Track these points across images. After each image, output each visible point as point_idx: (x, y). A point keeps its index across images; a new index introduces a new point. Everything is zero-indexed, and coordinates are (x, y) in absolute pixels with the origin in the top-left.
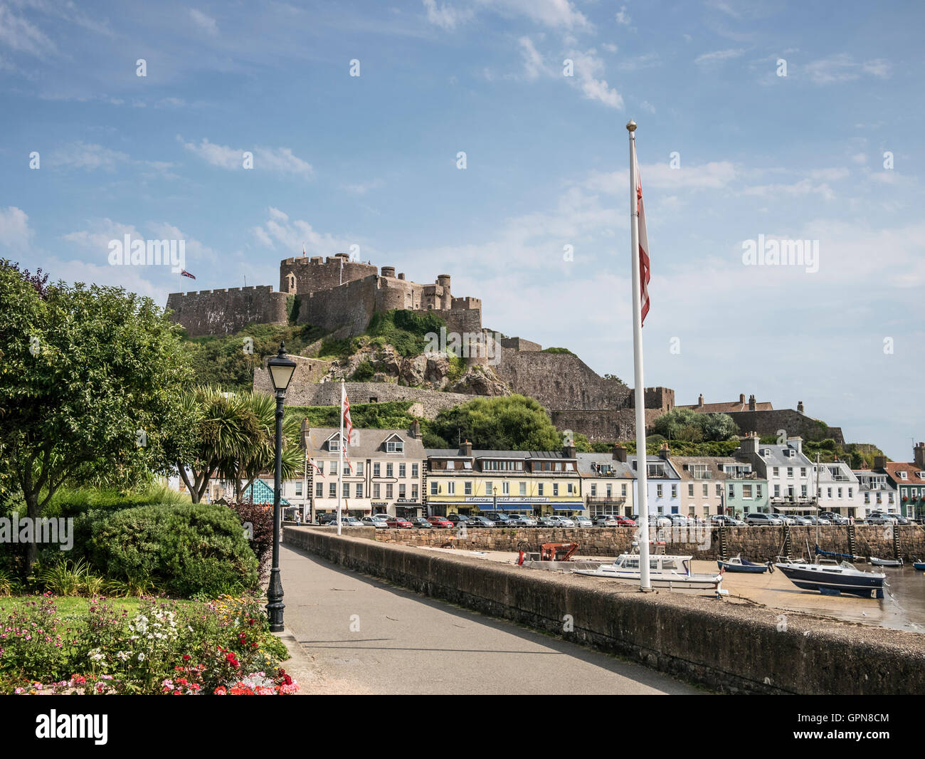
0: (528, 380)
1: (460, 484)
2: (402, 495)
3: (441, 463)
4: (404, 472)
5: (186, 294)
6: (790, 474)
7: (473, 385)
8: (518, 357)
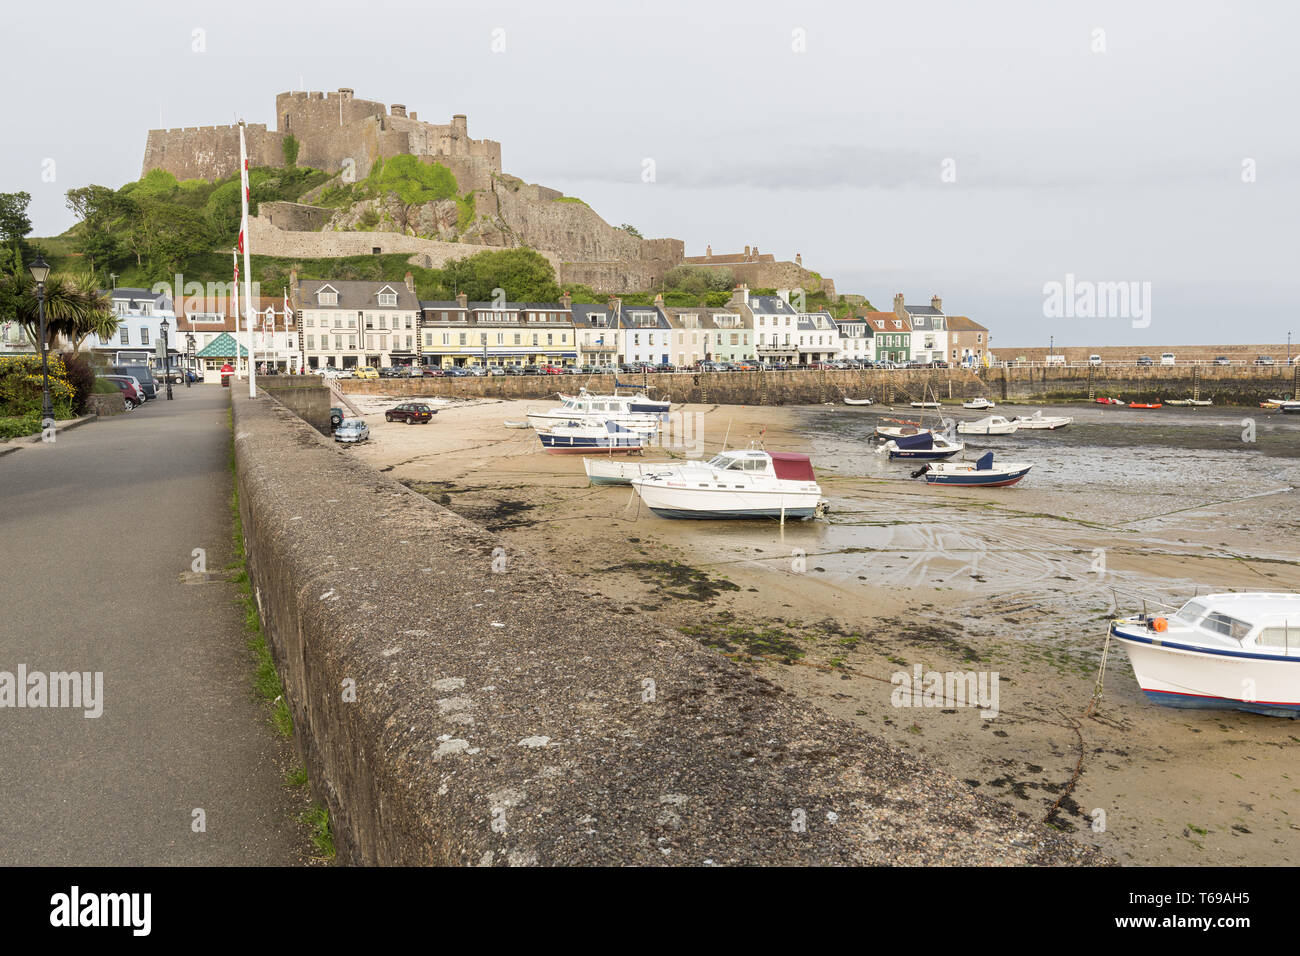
0: (539, 230)
1: (454, 334)
2: (396, 344)
3: (436, 316)
4: (398, 323)
5: (168, 131)
6: (775, 324)
7: (483, 235)
8: (529, 206)
